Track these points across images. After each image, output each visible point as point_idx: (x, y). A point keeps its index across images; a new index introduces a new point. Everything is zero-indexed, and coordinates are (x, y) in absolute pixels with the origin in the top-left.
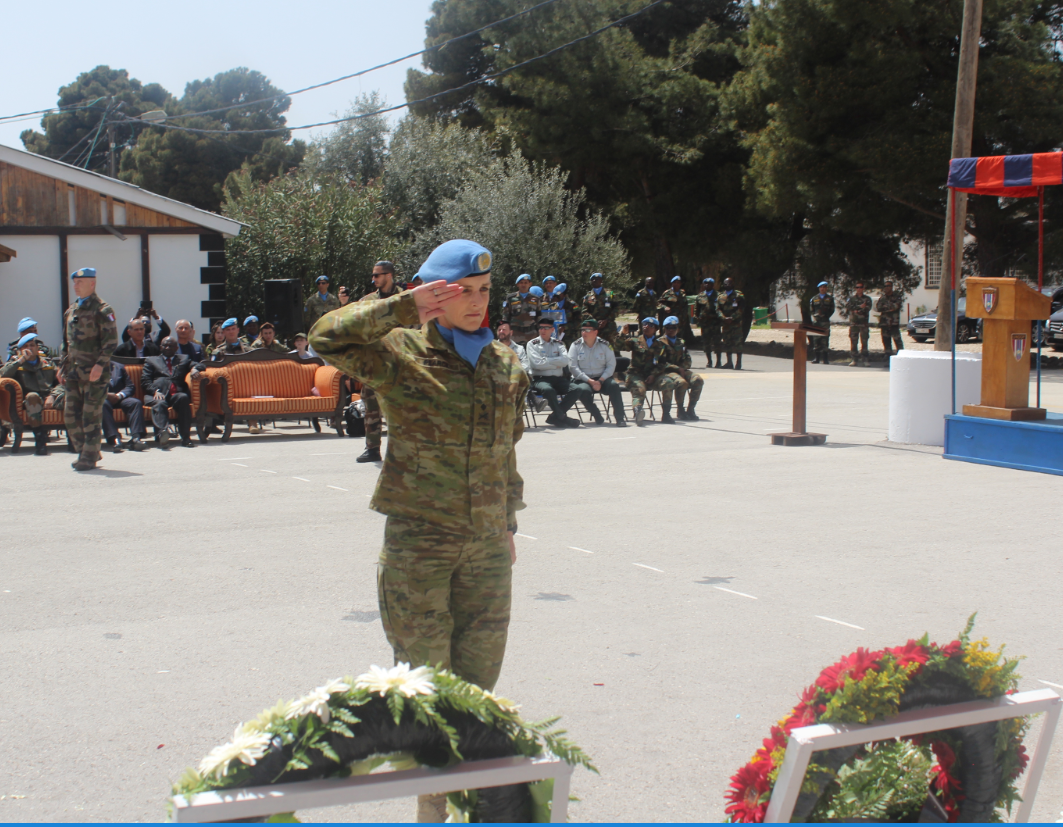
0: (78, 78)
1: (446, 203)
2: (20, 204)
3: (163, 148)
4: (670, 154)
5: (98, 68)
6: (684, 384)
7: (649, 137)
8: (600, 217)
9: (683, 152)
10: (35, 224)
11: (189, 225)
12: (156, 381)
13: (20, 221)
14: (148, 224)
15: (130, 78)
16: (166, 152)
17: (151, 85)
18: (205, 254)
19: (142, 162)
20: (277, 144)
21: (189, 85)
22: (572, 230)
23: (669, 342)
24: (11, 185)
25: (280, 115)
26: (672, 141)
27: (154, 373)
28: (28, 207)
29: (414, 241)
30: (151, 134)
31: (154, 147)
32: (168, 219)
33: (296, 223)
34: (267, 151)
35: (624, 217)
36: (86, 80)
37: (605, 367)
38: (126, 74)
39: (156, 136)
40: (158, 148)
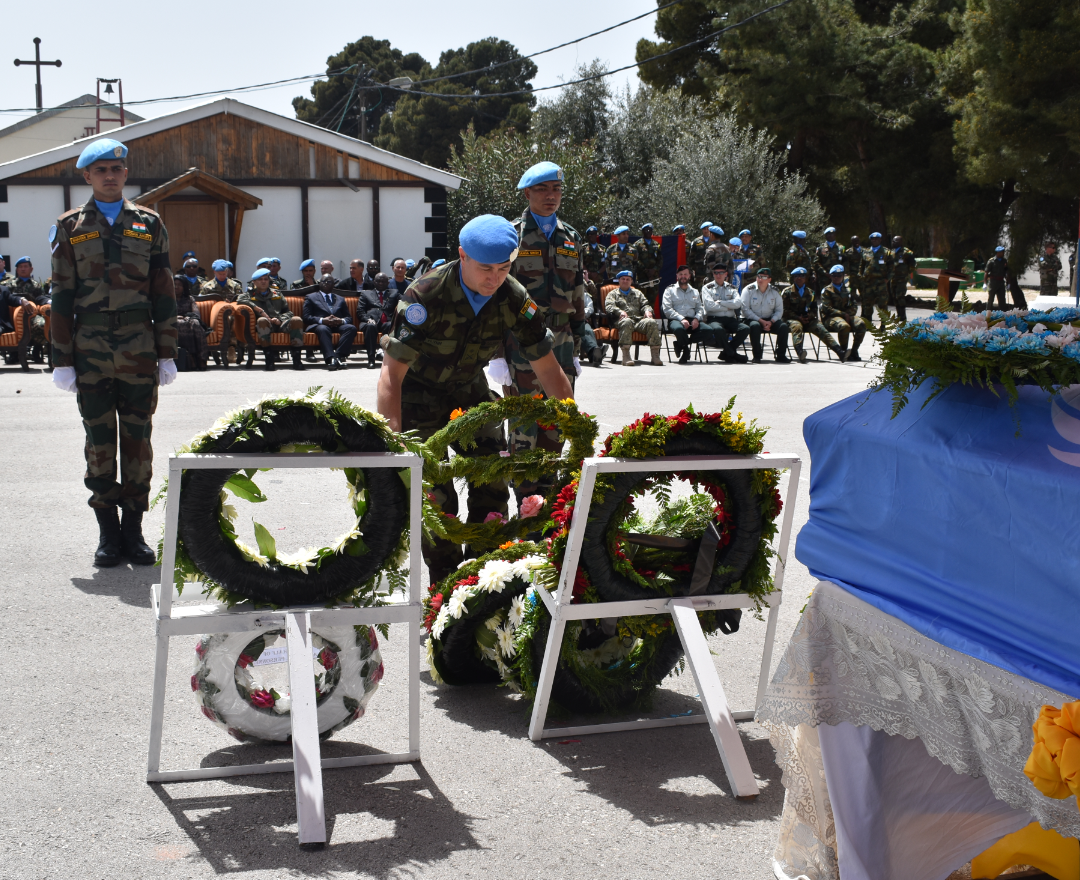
0: (345, 48)
1: (658, 162)
2: (268, 158)
3: (418, 114)
4: (882, 120)
5: (365, 39)
6: (846, 327)
7: (863, 102)
8: (798, 177)
9: (895, 118)
10: (281, 177)
11: (413, 179)
12: (369, 312)
13: (268, 174)
14: (378, 178)
15: (392, 48)
16: (421, 117)
17: (410, 54)
18: (429, 206)
19: (398, 125)
20: (523, 110)
21: (443, 54)
22: (772, 188)
23: (835, 290)
24: (260, 142)
25: (527, 82)
26: (886, 107)
27: (368, 305)
28: (274, 162)
29: (628, 197)
30: (408, 100)
31: (410, 112)
32: (397, 174)
33: (512, 178)
34: (514, 116)
35: (842, 181)
36: (352, 50)
37: (774, 311)
38: (389, 44)
39: (412, 102)
40: (413, 113)
